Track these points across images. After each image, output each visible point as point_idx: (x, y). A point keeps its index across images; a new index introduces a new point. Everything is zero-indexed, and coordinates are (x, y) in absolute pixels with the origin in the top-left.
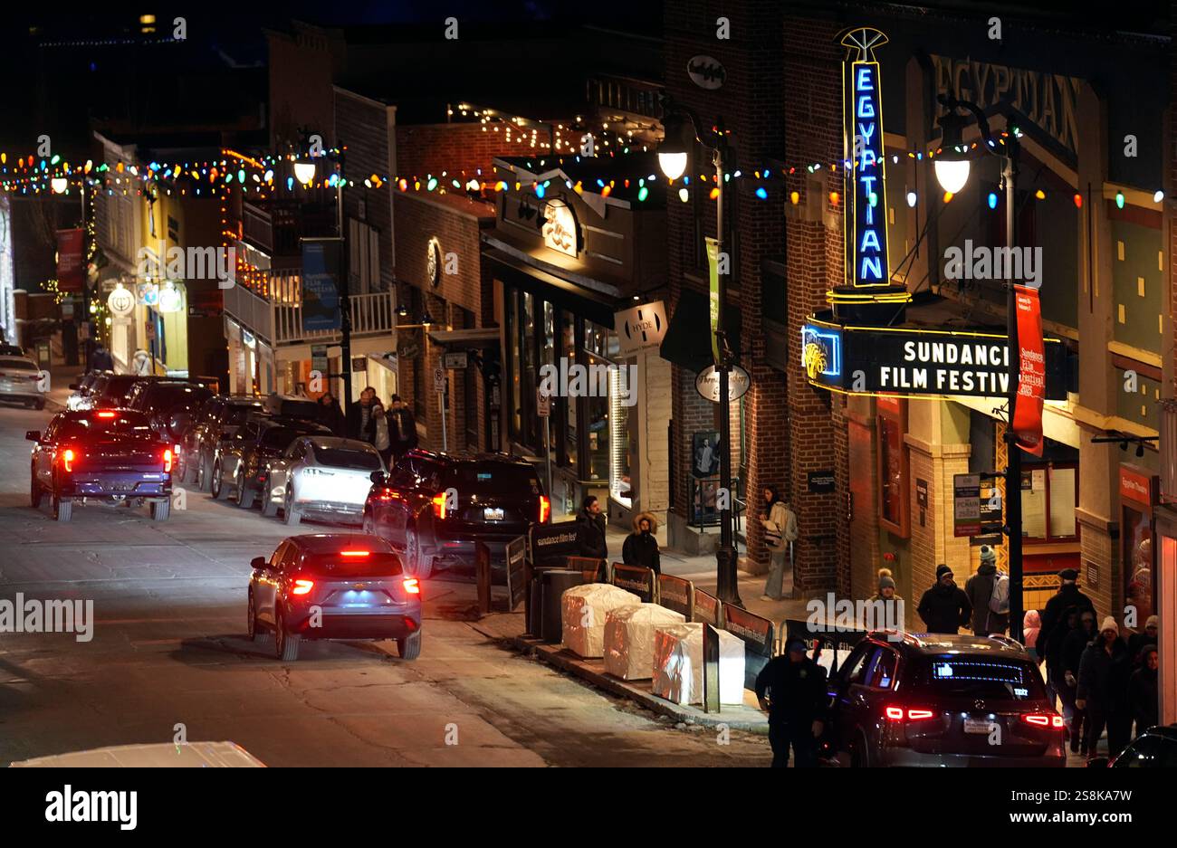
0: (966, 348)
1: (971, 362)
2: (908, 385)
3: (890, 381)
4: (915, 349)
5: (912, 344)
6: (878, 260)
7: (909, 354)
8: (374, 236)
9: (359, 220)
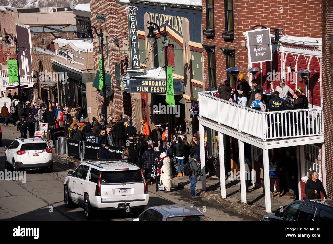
0: (157, 82)
1: (158, 85)
2: (143, 91)
3: (139, 90)
4: (145, 82)
5: (144, 81)
6: (137, 61)
7: (143, 84)
8: (27, 59)
9: (23, 56)
